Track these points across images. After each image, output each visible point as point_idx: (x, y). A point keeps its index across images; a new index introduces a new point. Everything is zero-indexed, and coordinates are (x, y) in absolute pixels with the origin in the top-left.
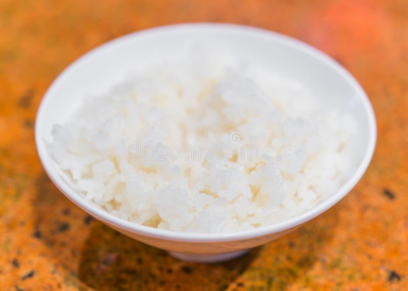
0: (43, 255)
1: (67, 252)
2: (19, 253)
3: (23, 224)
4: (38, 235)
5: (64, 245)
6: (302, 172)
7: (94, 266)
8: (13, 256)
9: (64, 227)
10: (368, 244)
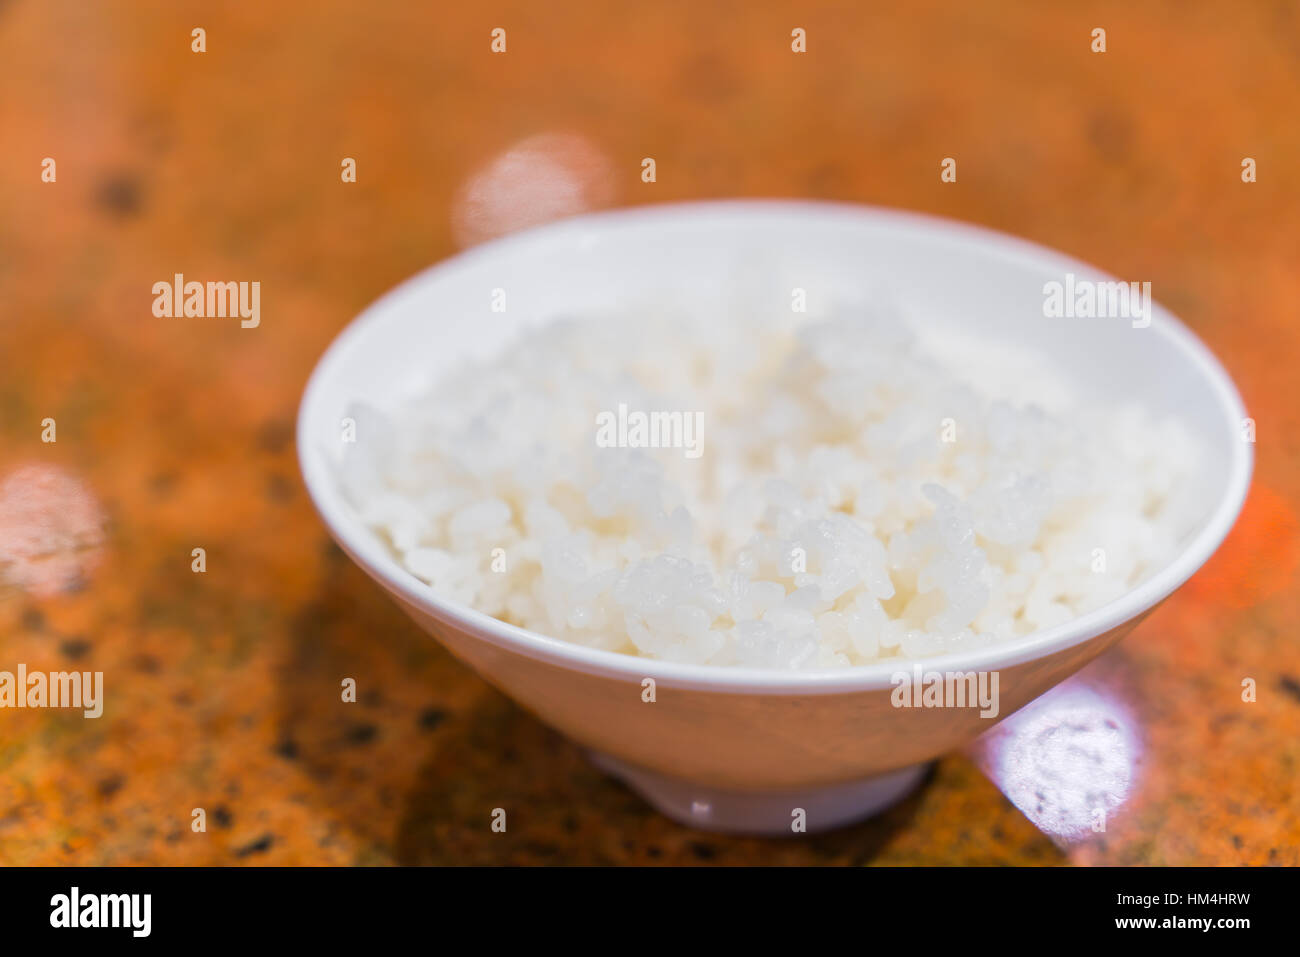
0: (299, 798)
1: (367, 795)
2: (233, 789)
3: (248, 722)
4: (288, 749)
5: (357, 777)
6: (1037, 548)
7: (442, 831)
8: (216, 797)
9: (363, 735)
10: (1234, 809)
